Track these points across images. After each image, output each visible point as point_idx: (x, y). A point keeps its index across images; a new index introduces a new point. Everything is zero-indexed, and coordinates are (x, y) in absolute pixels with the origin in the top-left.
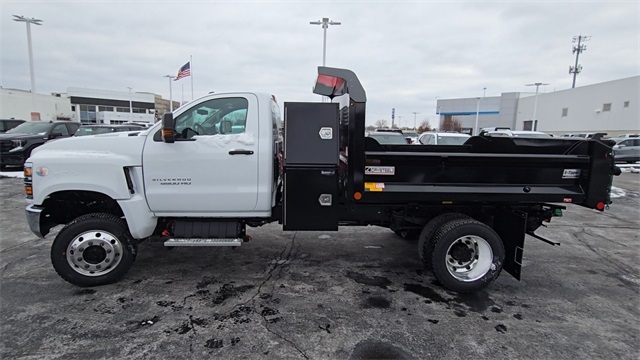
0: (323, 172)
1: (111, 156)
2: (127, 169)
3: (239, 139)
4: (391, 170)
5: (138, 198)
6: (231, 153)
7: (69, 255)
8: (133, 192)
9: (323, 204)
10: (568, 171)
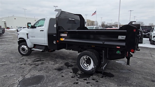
0: (54, 35)
2: (27, 34)
4: (66, 35)
5: (29, 40)
8: (28, 38)
9: (54, 43)
10: (120, 36)
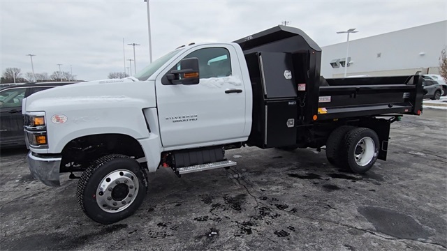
0: (289, 103)
1: (128, 100)
2: (145, 111)
3: (230, 81)
4: (330, 98)
5: (154, 136)
6: (227, 92)
7: (98, 196)
8: (150, 131)
9: (289, 126)
10: (405, 94)
